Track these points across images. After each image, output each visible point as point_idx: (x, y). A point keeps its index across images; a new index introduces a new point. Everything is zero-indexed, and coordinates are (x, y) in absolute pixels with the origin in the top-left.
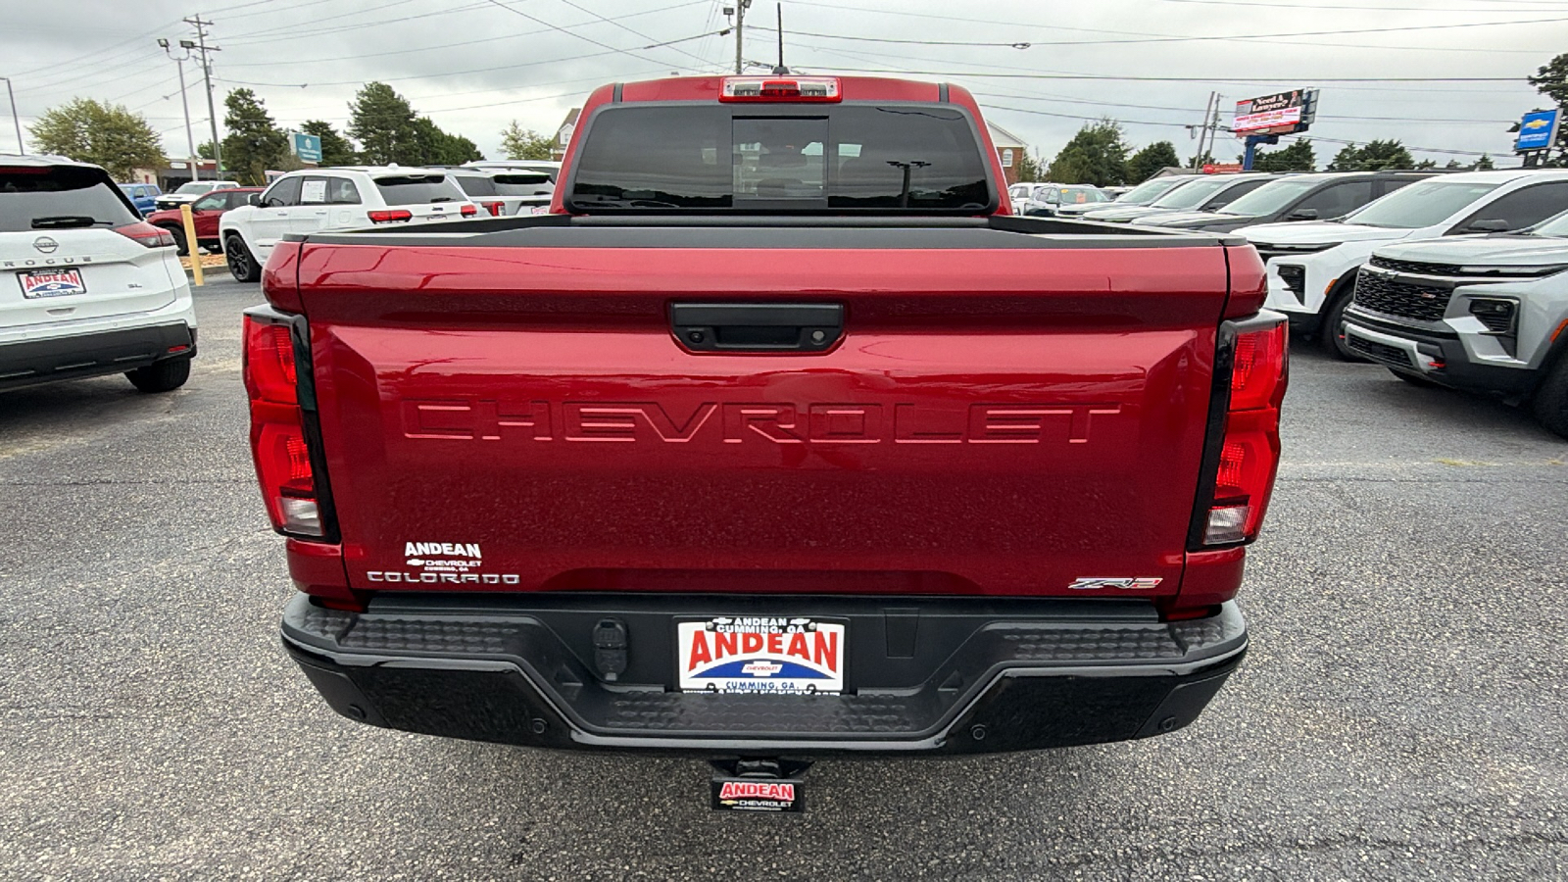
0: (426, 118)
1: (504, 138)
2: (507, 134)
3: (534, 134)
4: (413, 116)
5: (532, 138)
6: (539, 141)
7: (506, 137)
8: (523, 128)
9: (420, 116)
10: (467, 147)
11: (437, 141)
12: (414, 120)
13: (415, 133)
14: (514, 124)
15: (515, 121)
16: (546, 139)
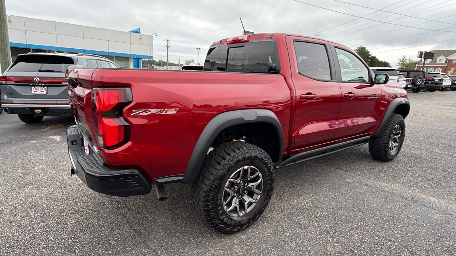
0: (374, 56)
1: (399, 61)
2: (400, 60)
3: (411, 60)
4: (370, 55)
5: (410, 61)
6: (412, 62)
7: (400, 61)
8: (407, 58)
9: (372, 55)
10: (386, 64)
11: (376, 63)
12: (370, 57)
13: (369, 60)
14: (404, 57)
15: (404, 56)
16: (415, 61)
